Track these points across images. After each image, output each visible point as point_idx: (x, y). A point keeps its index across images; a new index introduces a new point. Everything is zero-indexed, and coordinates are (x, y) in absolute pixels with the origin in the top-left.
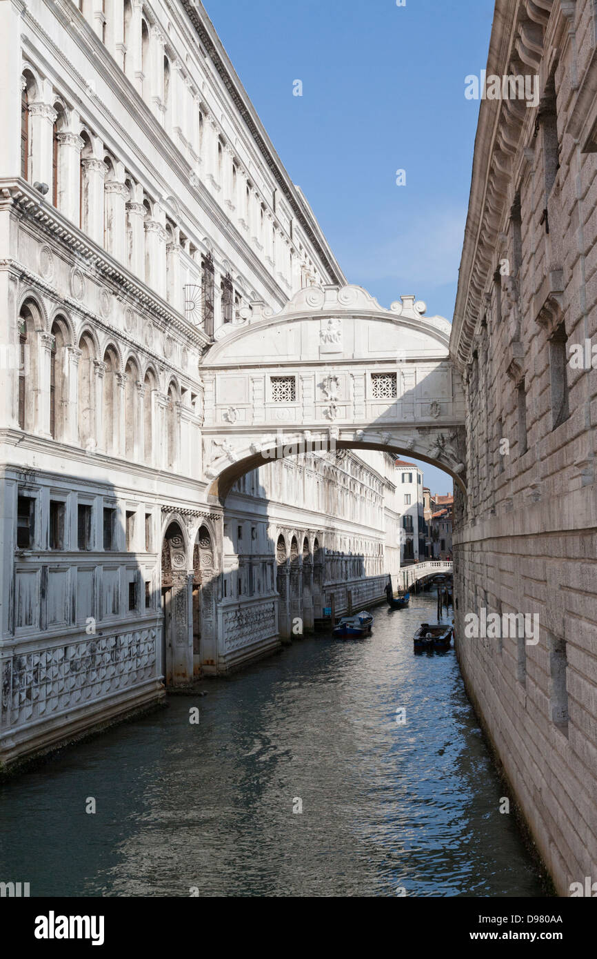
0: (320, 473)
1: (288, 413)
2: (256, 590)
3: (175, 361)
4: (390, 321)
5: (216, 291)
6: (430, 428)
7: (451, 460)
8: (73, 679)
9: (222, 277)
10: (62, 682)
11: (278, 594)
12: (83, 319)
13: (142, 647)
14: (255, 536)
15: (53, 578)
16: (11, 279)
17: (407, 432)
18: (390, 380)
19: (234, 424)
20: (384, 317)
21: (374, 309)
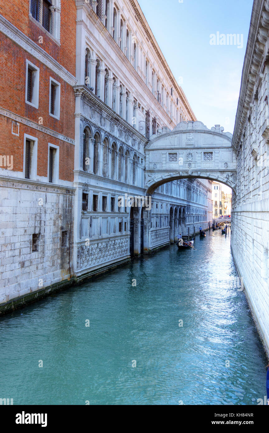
0: (185, 186)
1: (174, 166)
2: (162, 226)
3: (136, 147)
4: (211, 134)
5: (150, 123)
6: (224, 171)
7: (231, 183)
8: (100, 254)
9: (153, 118)
10: (97, 255)
11: (170, 227)
12: (105, 134)
13: (123, 244)
14: (162, 207)
15: (94, 221)
16: (81, 120)
17: (216, 173)
18: (210, 155)
19: (156, 169)
20: (209, 132)
21: (206, 129)
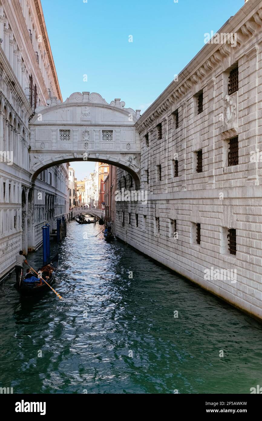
1: (67, 145)
2: (41, 219)
3: (23, 120)
4: (111, 109)
5: (33, 91)
6: (126, 154)
7: (134, 167)
11: (45, 221)
17: (117, 155)
18: (110, 133)
19: (44, 149)
20: (108, 107)
21: (104, 103)
